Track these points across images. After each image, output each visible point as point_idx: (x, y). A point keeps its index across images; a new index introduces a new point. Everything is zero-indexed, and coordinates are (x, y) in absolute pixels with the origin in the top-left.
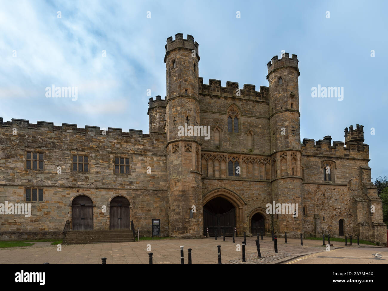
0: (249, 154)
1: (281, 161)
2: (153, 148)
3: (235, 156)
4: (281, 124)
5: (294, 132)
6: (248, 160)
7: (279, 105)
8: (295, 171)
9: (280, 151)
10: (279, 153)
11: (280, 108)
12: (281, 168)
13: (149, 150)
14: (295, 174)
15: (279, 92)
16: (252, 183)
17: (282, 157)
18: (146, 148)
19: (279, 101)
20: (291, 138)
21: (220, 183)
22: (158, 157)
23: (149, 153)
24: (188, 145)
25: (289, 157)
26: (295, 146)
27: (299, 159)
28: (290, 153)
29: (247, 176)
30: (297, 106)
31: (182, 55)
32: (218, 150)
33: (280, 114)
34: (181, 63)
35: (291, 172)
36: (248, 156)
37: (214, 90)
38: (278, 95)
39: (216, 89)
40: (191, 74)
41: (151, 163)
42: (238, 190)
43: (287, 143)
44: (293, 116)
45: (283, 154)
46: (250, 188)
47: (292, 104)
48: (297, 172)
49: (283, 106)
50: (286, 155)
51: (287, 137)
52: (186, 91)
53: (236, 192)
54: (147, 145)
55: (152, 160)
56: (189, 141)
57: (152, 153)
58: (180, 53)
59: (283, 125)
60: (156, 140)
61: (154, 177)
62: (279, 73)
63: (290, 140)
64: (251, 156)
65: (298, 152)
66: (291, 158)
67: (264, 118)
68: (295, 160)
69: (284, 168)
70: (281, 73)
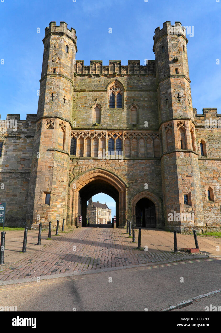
0: (133, 130)
1: (167, 133)
2: (28, 130)
3: (117, 132)
4: (164, 92)
5: (180, 98)
6: (132, 136)
7: (162, 73)
8: (183, 144)
9: (165, 122)
10: (164, 124)
11: (163, 76)
12: (167, 141)
13: (23, 133)
14: (184, 147)
15: (162, 60)
16: (136, 161)
17: (167, 128)
18: (20, 131)
19: (162, 69)
20: (176, 105)
21: (96, 163)
22: (31, 139)
23: (22, 136)
24: (51, 122)
25: (175, 127)
26: (182, 114)
27: (187, 129)
28: (175, 122)
29: (130, 153)
30: (182, 71)
31: (52, 39)
32: (96, 127)
33: (163, 82)
34: (51, 46)
35: (178, 145)
36: (131, 131)
37: (95, 70)
38: (161, 63)
39: (97, 69)
40: (61, 54)
41: (23, 144)
42: (118, 170)
43: (171, 111)
44: (178, 82)
45: (168, 125)
46: (134, 167)
47: (177, 70)
48: (186, 144)
49: (166, 73)
50: (171, 126)
51: (171, 105)
52: (55, 70)
53: (115, 173)
54: (22, 128)
55: (25, 142)
56: (51, 117)
57: (25, 135)
58: (51, 38)
59: (166, 93)
60: (31, 122)
61: (24, 159)
62: (161, 43)
63: (174, 108)
64: (135, 131)
65: (186, 121)
66: (176, 129)
67: (150, 90)
68: (183, 130)
69: (169, 141)
70: (163, 42)
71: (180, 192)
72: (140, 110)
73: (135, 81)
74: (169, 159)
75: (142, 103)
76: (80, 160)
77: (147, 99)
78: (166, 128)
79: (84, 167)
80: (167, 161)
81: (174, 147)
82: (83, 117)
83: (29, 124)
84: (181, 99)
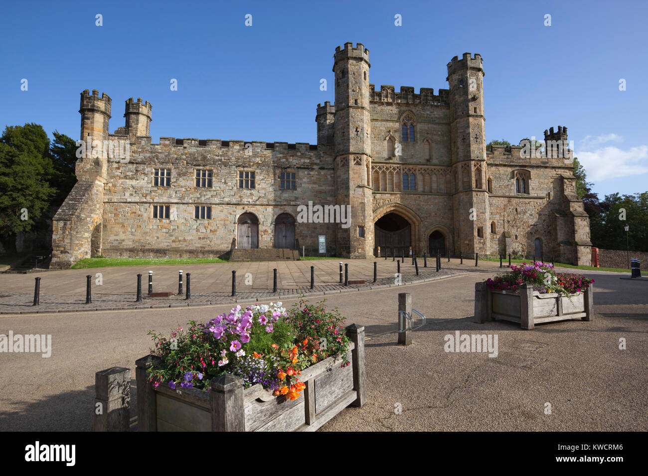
0: (427, 165)
1: (463, 172)
2: (321, 161)
3: (411, 167)
4: (462, 131)
8: (478, 183)
9: (462, 161)
10: (460, 163)
11: (462, 113)
12: (463, 180)
13: (316, 164)
14: (478, 186)
17: (464, 168)
18: (312, 162)
19: (460, 106)
20: (474, 146)
21: (393, 197)
22: (325, 171)
23: (315, 167)
24: (357, 158)
25: (472, 168)
26: (479, 155)
27: (483, 170)
28: (473, 162)
29: (424, 189)
30: (480, 110)
31: (350, 65)
32: (391, 161)
33: (461, 120)
34: (350, 72)
35: (474, 185)
36: (425, 167)
37: (387, 97)
38: (459, 99)
39: (389, 96)
40: (360, 83)
41: (318, 177)
42: (414, 205)
43: (469, 152)
44: (476, 122)
45: (465, 164)
46: (428, 202)
47: (475, 109)
48: (481, 184)
49: (465, 111)
50: (468, 166)
51: (469, 145)
52: (356, 101)
53: (411, 208)
54: (314, 159)
55: (319, 174)
56: (358, 154)
57: (319, 166)
58: (349, 63)
59: (464, 131)
60: (323, 153)
61: (321, 192)
62: (459, 75)
63: (472, 148)
64: (429, 167)
65: (482, 162)
66: (473, 169)
67: (444, 124)
68: (479, 171)
69: (465, 180)
70: (462, 75)
71: (475, 226)
72: (434, 145)
73: (428, 112)
74: (465, 197)
75: (435, 137)
76: (377, 195)
77: (440, 133)
78: (462, 167)
79: (382, 201)
80: (463, 198)
81: (470, 186)
82: (377, 149)
83: (321, 154)
84: (478, 140)
